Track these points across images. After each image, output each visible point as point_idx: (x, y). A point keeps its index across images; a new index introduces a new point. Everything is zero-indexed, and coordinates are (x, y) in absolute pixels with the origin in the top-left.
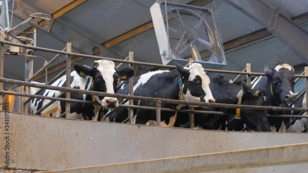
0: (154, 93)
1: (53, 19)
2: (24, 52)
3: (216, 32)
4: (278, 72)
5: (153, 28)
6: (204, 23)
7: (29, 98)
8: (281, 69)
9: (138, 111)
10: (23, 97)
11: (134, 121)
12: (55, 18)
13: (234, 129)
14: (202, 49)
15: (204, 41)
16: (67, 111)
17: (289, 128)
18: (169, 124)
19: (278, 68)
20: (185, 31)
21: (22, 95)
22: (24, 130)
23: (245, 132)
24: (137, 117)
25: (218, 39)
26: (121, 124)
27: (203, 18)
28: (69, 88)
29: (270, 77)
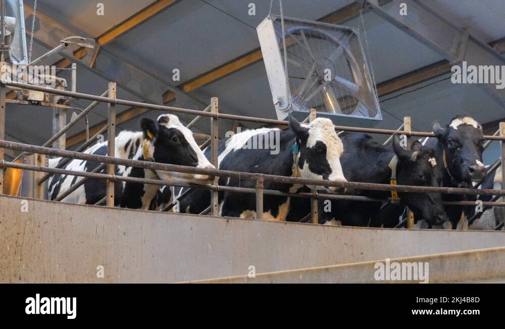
0: (255, 165)
1: (99, 46)
2: (51, 101)
3: (365, 66)
4: (455, 130)
5: (262, 59)
6: (345, 52)
7: (47, 173)
8: (460, 125)
9: (226, 195)
10: (36, 172)
11: (219, 211)
12: (101, 44)
13: (383, 225)
14: (343, 95)
15: (346, 81)
16: (110, 196)
17: (473, 224)
18: (278, 217)
19: (455, 124)
20: (314, 64)
21: (34, 169)
22: (39, 227)
23: (402, 230)
24: (224, 204)
25: (368, 78)
26: (198, 216)
27: (344, 44)
28: (112, 157)
29: (442, 138)
